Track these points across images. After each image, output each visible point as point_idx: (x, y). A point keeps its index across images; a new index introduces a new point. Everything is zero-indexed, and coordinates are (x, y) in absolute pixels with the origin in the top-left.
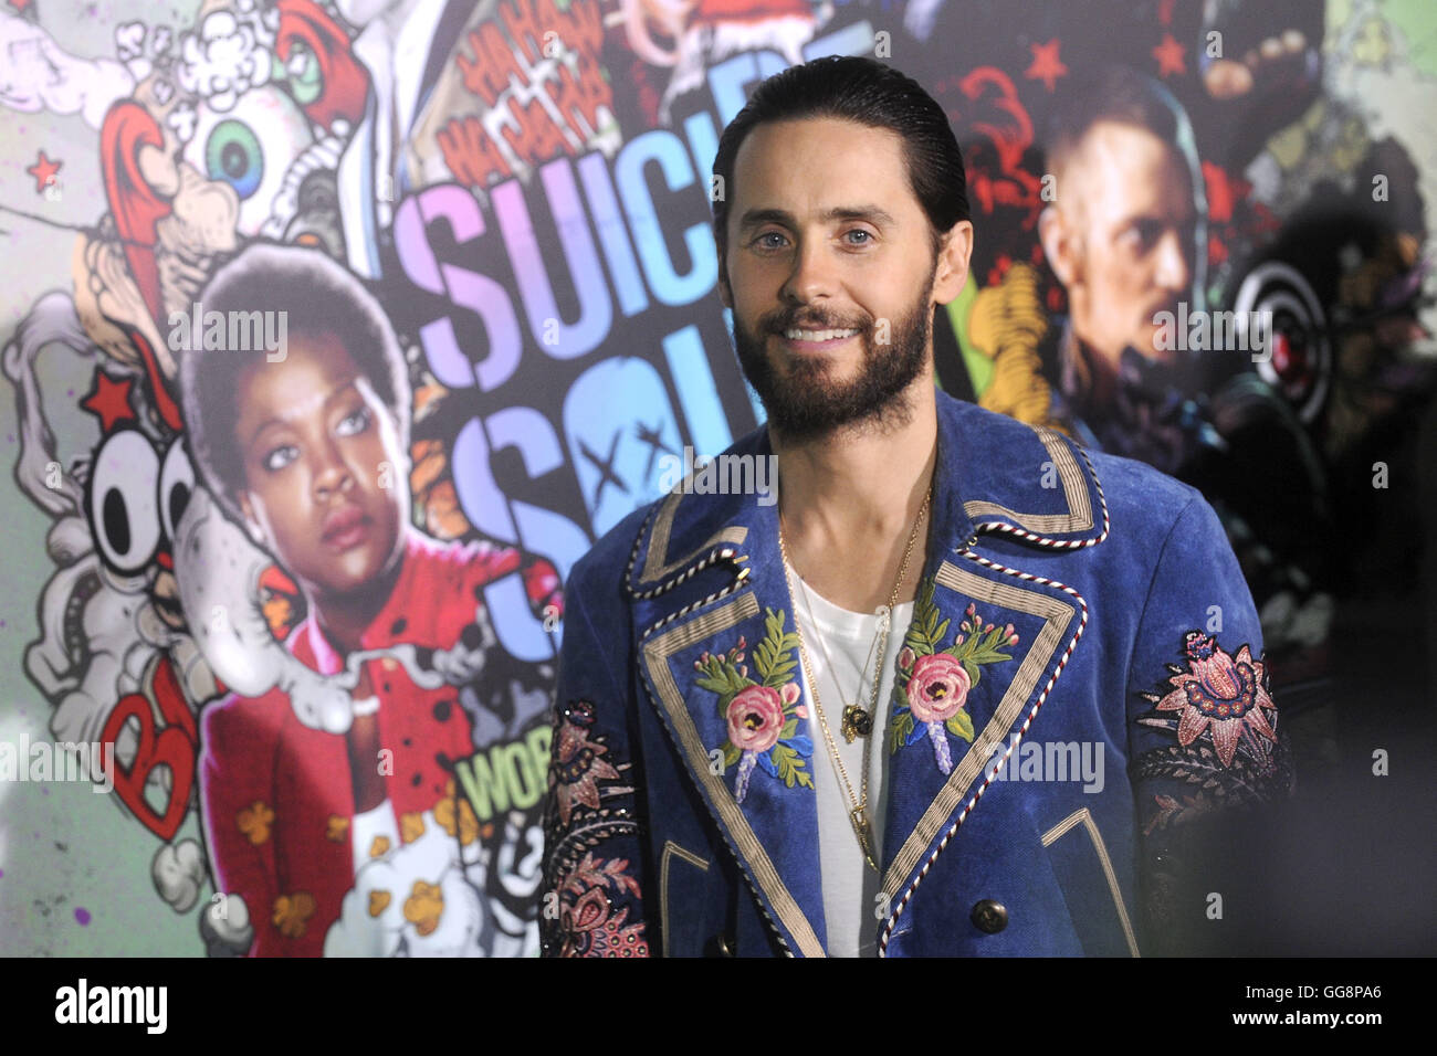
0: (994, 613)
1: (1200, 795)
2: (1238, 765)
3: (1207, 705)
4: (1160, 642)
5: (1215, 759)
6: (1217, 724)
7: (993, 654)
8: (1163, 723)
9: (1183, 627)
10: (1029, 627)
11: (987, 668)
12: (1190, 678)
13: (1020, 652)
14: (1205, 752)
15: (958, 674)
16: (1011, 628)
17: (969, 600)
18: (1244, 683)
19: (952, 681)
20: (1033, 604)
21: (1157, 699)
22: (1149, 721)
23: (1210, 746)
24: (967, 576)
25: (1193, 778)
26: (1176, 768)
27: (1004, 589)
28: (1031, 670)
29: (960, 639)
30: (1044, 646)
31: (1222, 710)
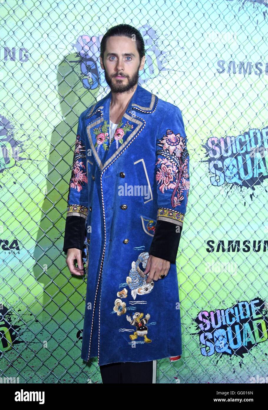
0: (131, 123)
1: (166, 159)
2: (173, 154)
3: (169, 143)
4: (163, 131)
5: (169, 153)
6: (171, 147)
7: (129, 130)
8: (161, 145)
9: (167, 129)
10: (135, 125)
11: (127, 132)
12: (167, 138)
13: (133, 130)
14: (168, 151)
15: (123, 132)
16: (132, 125)
17: (128, 120)
18: (177, 140)
19: (121, 133)
20: (137, 122)
21: (161, 141)
22: (159, 145)
23: (169, 150)
24: (128, 116)
25: (165, 156)
26: (162, 154)
27: (133, 119)
28: (134, 133)
29: (125, 126)
30: (137, 129)
31: (172, 144)
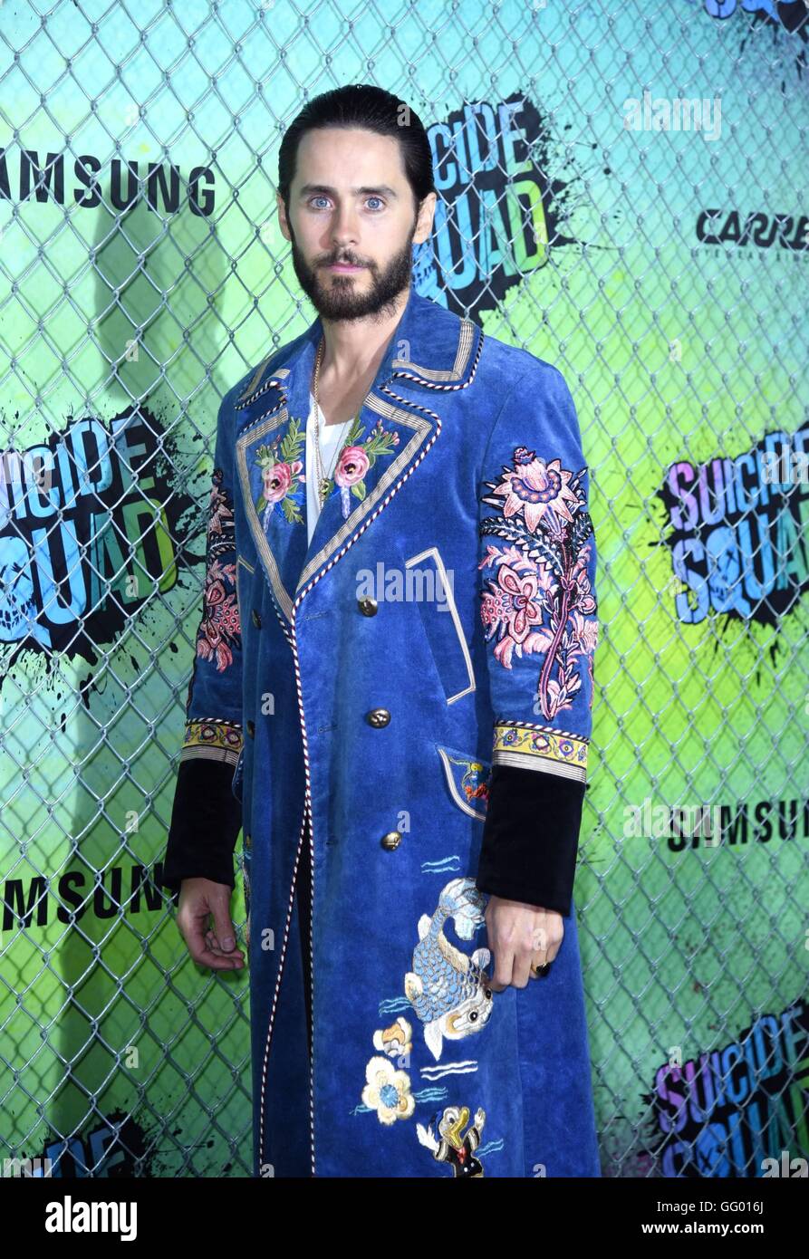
0: (390, 425)
1: (513, 548)
2: (539, 532)
3: (524, 493)
4: (500, 452)
5: (525, 528)
6: (529, 506)
7: (384, 449)
8: (496, 502)
9: (515, 444)
10: (406, 434)
11: (380, 457)
12: (515, 476)
13: (399, 450)
14: (519, 522)
15: (364, 460)
16: (396, 434)
17: (379, 417)
18: (552, 483)
19: (359, 463)
20: (413, 422)
21: (494, 486)
22: (490, 501)
23: (523, 519)
24: (382, 403)
25: (510, 538)
26: (500, 530)
27: (399, 412)
28: (404, 459)
29: (370, 439)
30: (414, 445)
31: (534, 497)
